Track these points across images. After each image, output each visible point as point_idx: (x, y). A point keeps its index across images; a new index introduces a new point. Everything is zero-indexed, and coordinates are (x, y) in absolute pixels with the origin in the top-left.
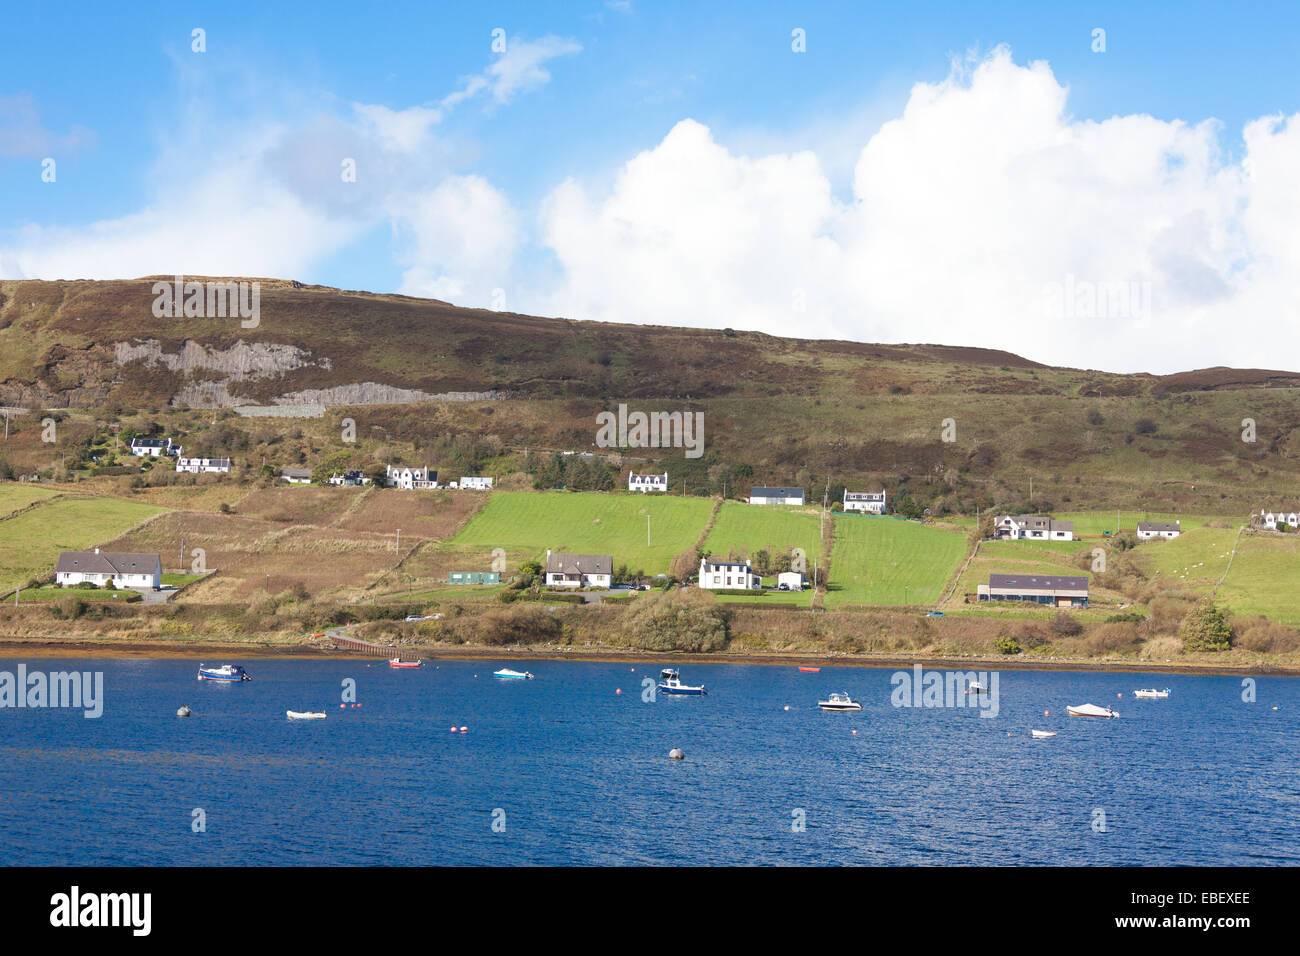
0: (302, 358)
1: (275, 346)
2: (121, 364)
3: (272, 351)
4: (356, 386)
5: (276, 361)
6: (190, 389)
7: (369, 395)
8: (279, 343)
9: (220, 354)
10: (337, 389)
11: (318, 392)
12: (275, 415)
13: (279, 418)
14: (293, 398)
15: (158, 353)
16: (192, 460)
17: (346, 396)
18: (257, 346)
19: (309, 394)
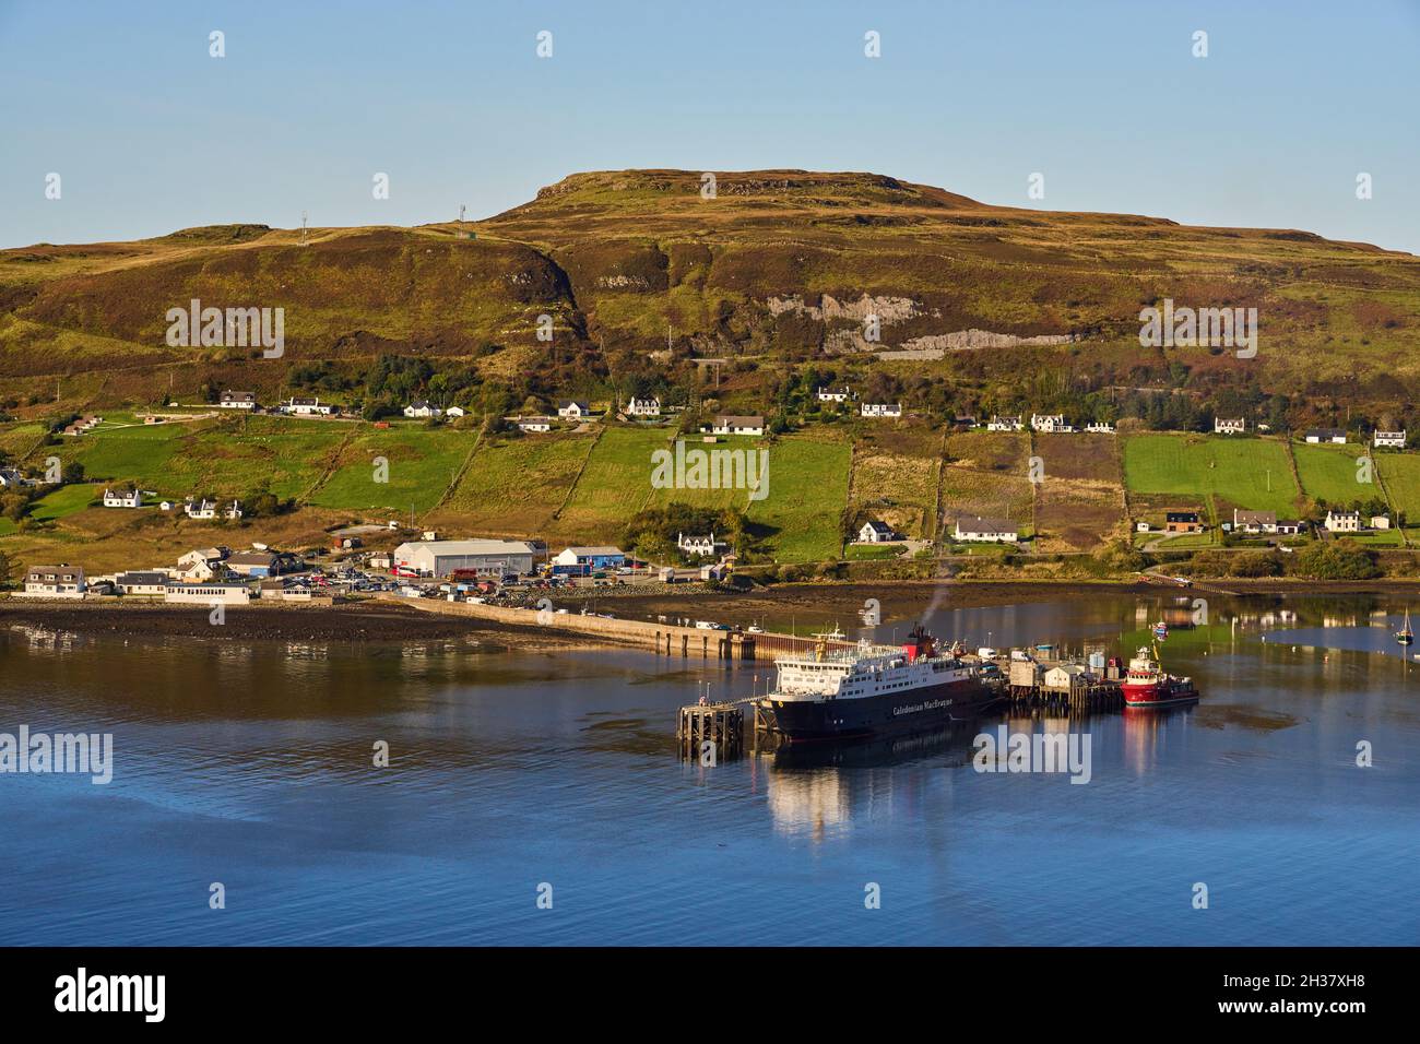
0: (917, 308)
1: (895, 299)
2: (775, 316)
3: (893, 303)
4: (964, 333)
5: (896, 312)
6: (832, 336)
7: (974, 340)
8: (898, 297)
9: (850, 306)
10: (949, 335)
11: (935, 338)
12: (906, 358)
13: (909, 361)
14: (915, 343)
15: (801, 306)
16: (873, 406)
17: (957, 341)
18: (880, 299)
19: (928, 340)
